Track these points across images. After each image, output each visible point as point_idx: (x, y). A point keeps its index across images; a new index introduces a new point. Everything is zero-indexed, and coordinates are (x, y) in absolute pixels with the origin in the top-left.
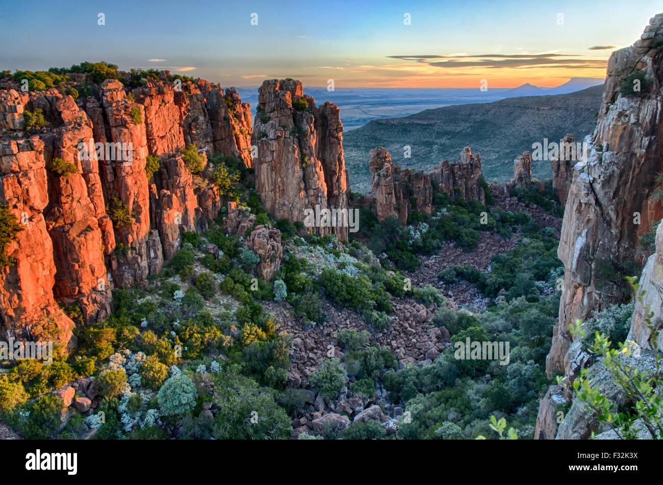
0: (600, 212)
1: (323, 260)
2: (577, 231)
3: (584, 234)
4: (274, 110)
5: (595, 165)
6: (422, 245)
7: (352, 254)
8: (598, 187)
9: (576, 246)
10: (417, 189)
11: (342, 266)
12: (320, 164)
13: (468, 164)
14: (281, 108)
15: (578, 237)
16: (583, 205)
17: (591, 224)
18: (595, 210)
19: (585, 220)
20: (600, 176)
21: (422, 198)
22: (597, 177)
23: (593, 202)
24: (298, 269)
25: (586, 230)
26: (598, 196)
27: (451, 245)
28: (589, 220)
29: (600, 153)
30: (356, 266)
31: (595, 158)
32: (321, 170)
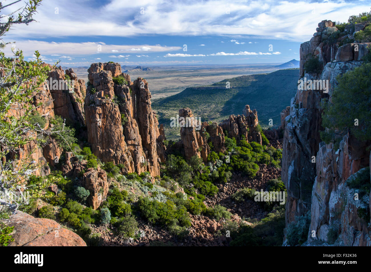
0: (301, 148)
1: (140, 191)
2: (289, 162)
3: (292, 164)
4: (99, 84)
5: (294, 118)
6: (218, 176)
7: (162, 186)
8: (298, 131)
9: (289, 172)
10: (213, 136)
11: (154, 194)
12: (135, 122)
13: (248, 117)
14: (104, 83)
15: (290, 166)
16: (291, 144)
17: (296, 157)
18: (298, 147)
19: (293, 155)
20: (298, 125)
21: (217, 142)
22: (296, 125)
23: (296, 142)
24: (120, 199)
25: (293, 161)
26: (299, 138)
27: (240, 175)
28: (295, 154)
29: (297, 109)
30: (164, 194)
31: (294, 113)
32: (136, 126)
